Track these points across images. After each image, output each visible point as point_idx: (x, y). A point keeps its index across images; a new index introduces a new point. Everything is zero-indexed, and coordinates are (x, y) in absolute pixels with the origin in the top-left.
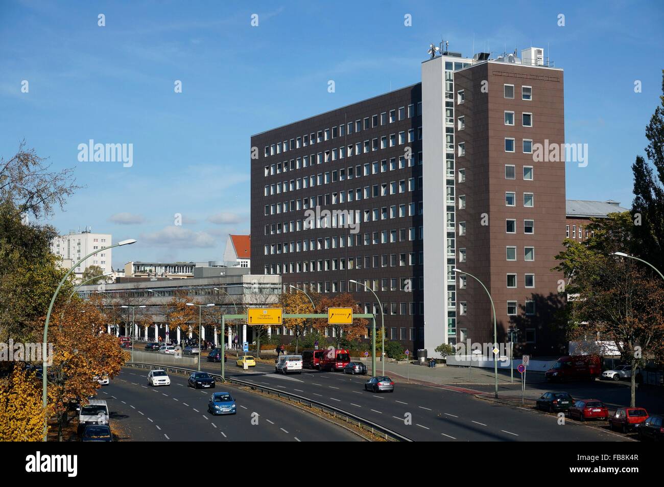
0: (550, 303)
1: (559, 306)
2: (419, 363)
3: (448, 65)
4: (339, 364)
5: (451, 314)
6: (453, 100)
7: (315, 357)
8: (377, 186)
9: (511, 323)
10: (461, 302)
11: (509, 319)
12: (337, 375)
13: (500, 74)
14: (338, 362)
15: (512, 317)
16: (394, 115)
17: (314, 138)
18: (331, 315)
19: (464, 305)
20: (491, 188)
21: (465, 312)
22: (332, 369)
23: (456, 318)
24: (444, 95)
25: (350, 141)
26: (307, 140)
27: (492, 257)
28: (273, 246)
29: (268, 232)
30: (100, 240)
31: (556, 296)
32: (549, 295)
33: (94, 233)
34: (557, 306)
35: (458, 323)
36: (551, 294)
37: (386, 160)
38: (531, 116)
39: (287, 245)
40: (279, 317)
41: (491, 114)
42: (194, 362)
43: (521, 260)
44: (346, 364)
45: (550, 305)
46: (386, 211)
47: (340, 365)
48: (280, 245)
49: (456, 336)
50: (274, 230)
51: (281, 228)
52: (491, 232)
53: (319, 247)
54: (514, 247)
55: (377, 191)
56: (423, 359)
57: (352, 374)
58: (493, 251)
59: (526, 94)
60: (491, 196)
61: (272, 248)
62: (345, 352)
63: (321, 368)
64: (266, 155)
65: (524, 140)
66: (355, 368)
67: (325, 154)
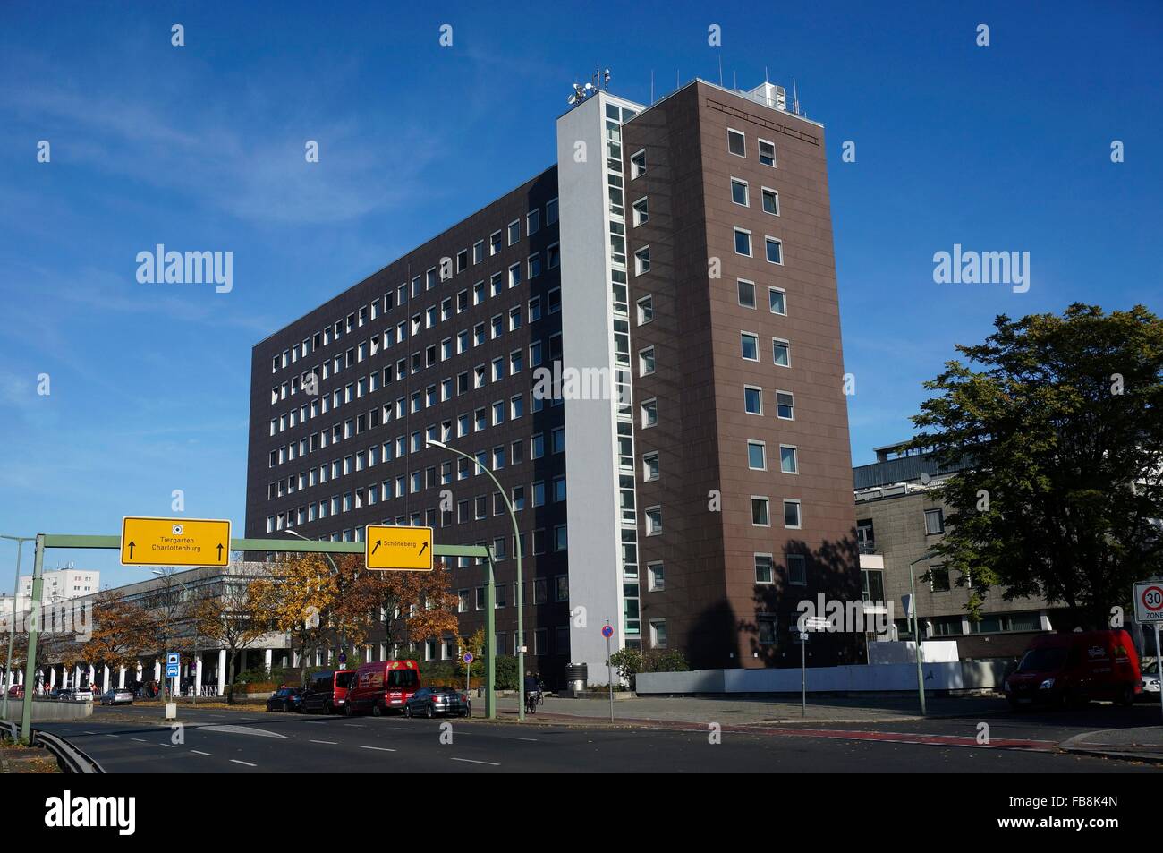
0: (824, 561)
1: (841, 568)
2: (571, 693)
3: (611, 111)
4: (392, 694)
5: (629, 590)
6: (621, 175)
7: (337, 685)
8: (466, 374)
9: (759, 601)
10: (649, 563)
11: (753, 592)
12: (389, 722)
13: (719, 107)
14: (390, 691)
15: (759, 589)
16: (499, 241)
17: (353, 321)
18: (372, 545)
19: (657, 570)
20: (715, 320)
21: (657, 585)
22: (375, 709)
23: (638, 598)
24: (605, 163)
25: (415, 309)
26: (341, 328)
27: (723, 461)
28: (281, 516)
29: (274, 493)
30: (83, 578)
31: (834, 548)
32: (821, 545)
33: (76, 569)
34: (837, 568)
35: (643, 609)
36: (825, 543)
37: (483, 323)
38: (777, 198)
39: (304, 511)
40: (220, 547)
41: (706, 176)
42: (84, 713)
43: (774, 470)
44: (409, 695)
45: (825, 566)
46: (484, 416)
47: (395, 698)
48: (291, 513)
49: (639, 637)
50: (284, 488)
51: (294, 483)
52: (717, 407)
53: (358, 504)
54: (761, 443)
55: (466, 382)
56: (579, 685)
57: (427, 717)
58: (724, 447)
59: (765, 154)
60: (716, 334)
61: (279, 521)
62: (410, 665)
63: (348, 709)
64: (274, 371)
65: (766, 237)
66: (436, 701)
67: (372, 342)
